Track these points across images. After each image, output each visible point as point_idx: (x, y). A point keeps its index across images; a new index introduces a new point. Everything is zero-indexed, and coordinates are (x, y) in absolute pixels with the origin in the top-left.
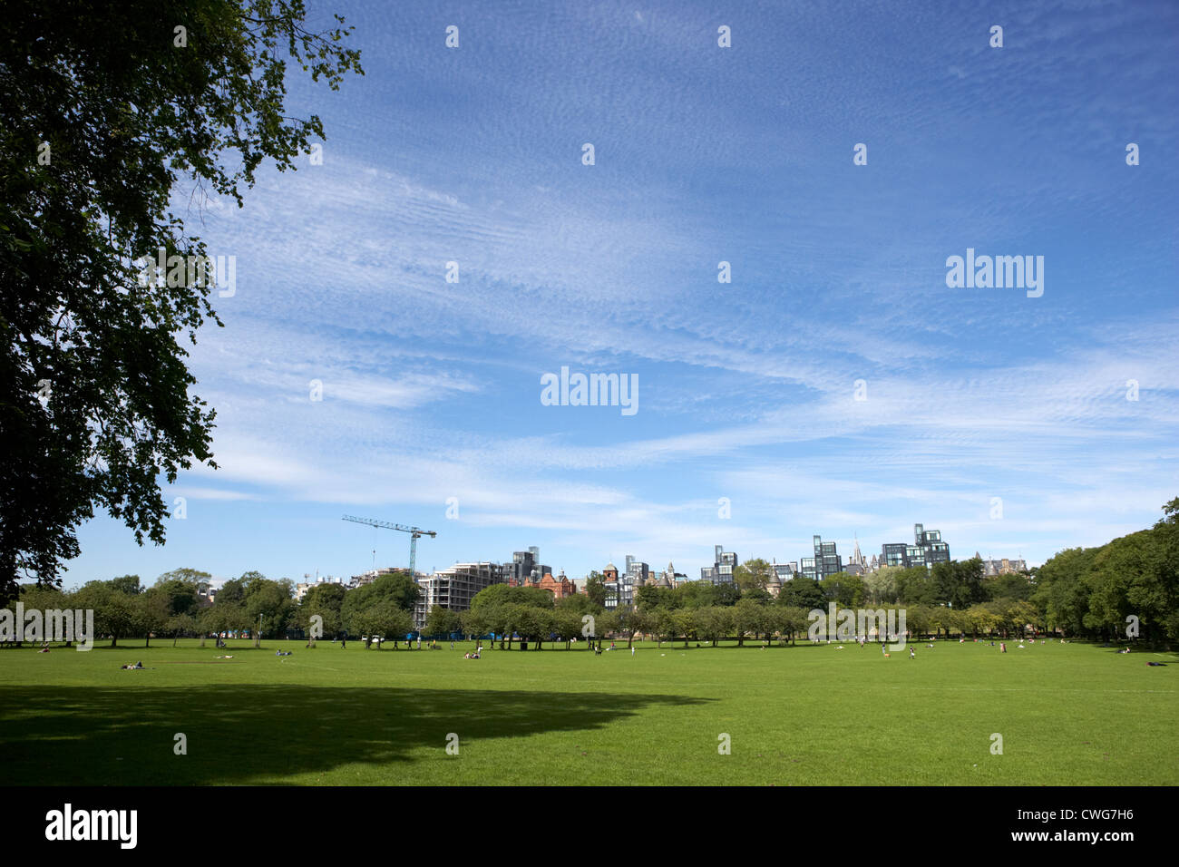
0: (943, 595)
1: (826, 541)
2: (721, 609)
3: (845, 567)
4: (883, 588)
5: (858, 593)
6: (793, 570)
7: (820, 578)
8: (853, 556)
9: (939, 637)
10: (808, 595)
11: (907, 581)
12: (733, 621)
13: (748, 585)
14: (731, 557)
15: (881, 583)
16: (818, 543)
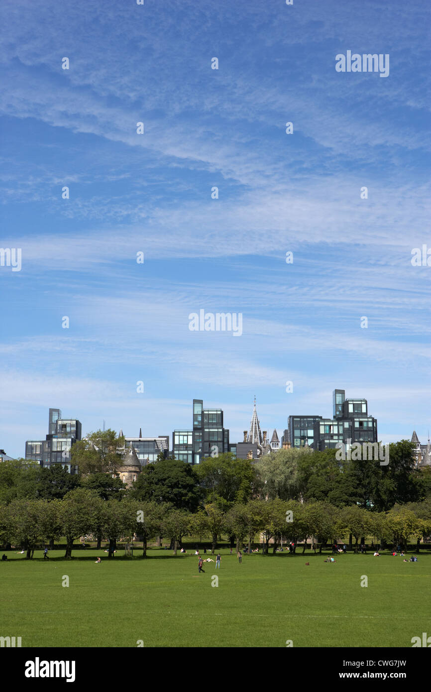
0: (361, 491)
1: (211, 407)
2: (42, 503)
3: (234, 445)
4: (279, 478)
5: (245, 484)
6: (163, 447)
7: (198, 461)
8: (249, 431)
9: (350, 548)
10: (176, 485)
11: (314, 470)
12: (59, 521)
13: (91, 468)
14: (71, 426)
15: (278, 471)
16: (198, 410)
